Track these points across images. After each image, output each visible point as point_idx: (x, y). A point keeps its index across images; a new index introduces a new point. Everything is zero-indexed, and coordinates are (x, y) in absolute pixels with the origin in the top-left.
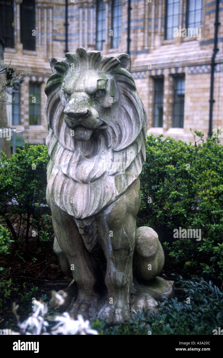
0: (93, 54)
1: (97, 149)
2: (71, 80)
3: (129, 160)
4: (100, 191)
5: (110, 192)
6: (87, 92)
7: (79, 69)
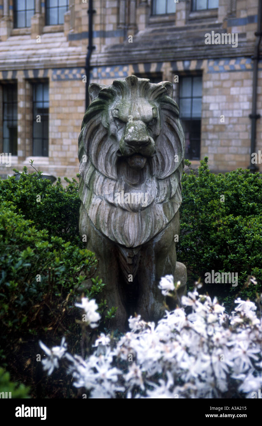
0: (145, 83)
1: (143, 178)
2: (125, 108)
3: (174, 187)
4: (151, 219)
5: (160, 219)
6: (144, 120)
7: (130, 96)
